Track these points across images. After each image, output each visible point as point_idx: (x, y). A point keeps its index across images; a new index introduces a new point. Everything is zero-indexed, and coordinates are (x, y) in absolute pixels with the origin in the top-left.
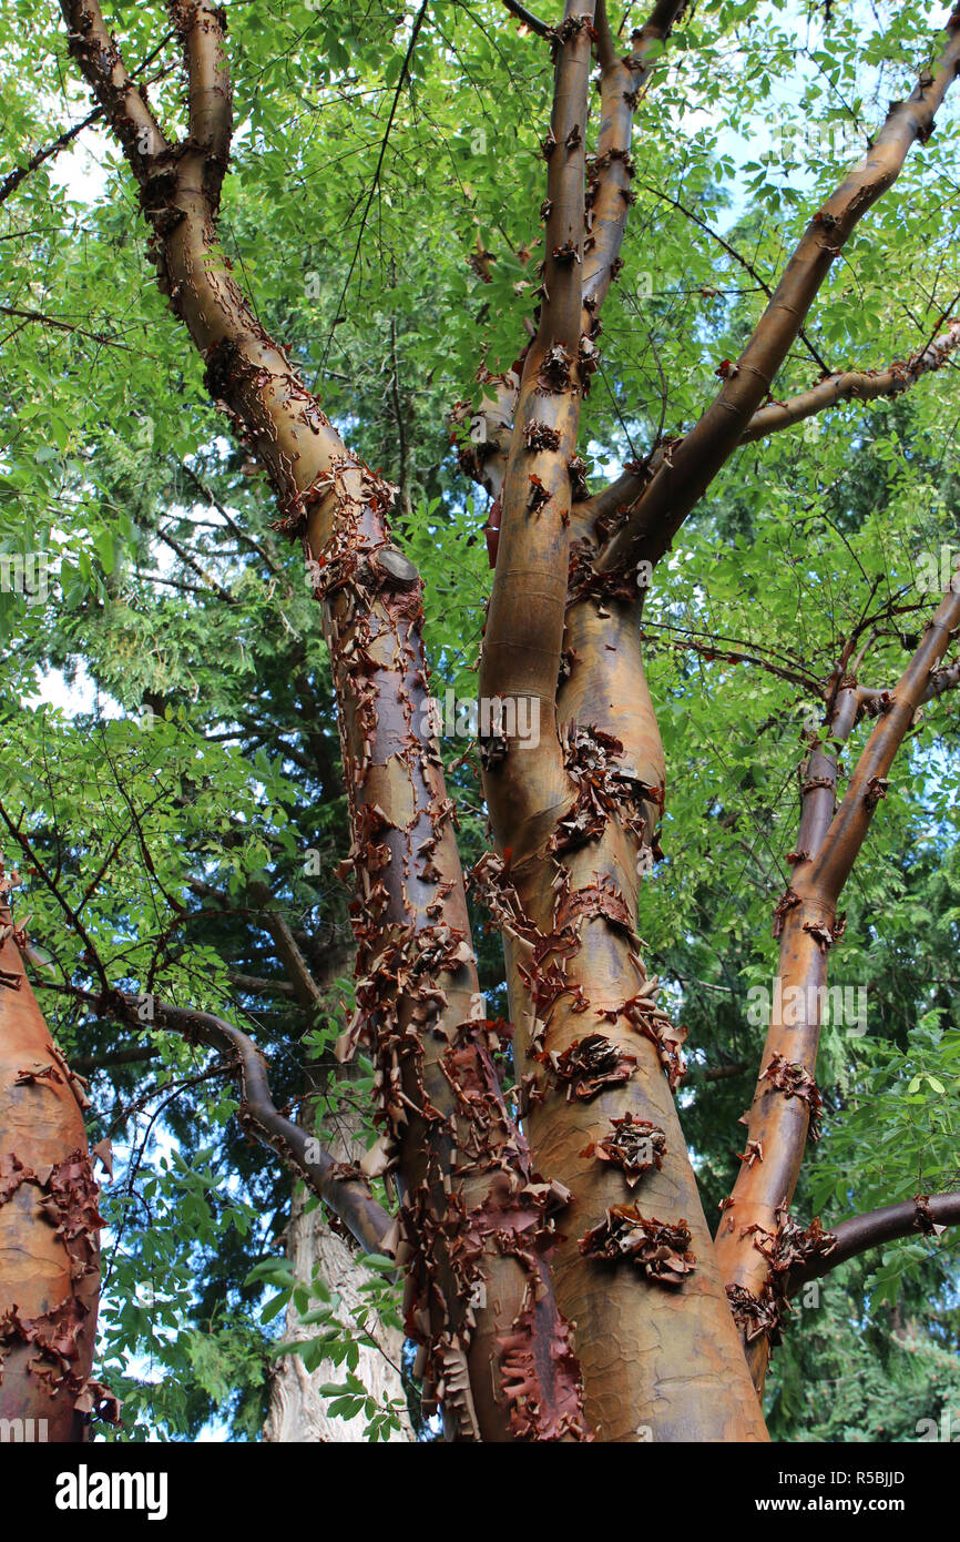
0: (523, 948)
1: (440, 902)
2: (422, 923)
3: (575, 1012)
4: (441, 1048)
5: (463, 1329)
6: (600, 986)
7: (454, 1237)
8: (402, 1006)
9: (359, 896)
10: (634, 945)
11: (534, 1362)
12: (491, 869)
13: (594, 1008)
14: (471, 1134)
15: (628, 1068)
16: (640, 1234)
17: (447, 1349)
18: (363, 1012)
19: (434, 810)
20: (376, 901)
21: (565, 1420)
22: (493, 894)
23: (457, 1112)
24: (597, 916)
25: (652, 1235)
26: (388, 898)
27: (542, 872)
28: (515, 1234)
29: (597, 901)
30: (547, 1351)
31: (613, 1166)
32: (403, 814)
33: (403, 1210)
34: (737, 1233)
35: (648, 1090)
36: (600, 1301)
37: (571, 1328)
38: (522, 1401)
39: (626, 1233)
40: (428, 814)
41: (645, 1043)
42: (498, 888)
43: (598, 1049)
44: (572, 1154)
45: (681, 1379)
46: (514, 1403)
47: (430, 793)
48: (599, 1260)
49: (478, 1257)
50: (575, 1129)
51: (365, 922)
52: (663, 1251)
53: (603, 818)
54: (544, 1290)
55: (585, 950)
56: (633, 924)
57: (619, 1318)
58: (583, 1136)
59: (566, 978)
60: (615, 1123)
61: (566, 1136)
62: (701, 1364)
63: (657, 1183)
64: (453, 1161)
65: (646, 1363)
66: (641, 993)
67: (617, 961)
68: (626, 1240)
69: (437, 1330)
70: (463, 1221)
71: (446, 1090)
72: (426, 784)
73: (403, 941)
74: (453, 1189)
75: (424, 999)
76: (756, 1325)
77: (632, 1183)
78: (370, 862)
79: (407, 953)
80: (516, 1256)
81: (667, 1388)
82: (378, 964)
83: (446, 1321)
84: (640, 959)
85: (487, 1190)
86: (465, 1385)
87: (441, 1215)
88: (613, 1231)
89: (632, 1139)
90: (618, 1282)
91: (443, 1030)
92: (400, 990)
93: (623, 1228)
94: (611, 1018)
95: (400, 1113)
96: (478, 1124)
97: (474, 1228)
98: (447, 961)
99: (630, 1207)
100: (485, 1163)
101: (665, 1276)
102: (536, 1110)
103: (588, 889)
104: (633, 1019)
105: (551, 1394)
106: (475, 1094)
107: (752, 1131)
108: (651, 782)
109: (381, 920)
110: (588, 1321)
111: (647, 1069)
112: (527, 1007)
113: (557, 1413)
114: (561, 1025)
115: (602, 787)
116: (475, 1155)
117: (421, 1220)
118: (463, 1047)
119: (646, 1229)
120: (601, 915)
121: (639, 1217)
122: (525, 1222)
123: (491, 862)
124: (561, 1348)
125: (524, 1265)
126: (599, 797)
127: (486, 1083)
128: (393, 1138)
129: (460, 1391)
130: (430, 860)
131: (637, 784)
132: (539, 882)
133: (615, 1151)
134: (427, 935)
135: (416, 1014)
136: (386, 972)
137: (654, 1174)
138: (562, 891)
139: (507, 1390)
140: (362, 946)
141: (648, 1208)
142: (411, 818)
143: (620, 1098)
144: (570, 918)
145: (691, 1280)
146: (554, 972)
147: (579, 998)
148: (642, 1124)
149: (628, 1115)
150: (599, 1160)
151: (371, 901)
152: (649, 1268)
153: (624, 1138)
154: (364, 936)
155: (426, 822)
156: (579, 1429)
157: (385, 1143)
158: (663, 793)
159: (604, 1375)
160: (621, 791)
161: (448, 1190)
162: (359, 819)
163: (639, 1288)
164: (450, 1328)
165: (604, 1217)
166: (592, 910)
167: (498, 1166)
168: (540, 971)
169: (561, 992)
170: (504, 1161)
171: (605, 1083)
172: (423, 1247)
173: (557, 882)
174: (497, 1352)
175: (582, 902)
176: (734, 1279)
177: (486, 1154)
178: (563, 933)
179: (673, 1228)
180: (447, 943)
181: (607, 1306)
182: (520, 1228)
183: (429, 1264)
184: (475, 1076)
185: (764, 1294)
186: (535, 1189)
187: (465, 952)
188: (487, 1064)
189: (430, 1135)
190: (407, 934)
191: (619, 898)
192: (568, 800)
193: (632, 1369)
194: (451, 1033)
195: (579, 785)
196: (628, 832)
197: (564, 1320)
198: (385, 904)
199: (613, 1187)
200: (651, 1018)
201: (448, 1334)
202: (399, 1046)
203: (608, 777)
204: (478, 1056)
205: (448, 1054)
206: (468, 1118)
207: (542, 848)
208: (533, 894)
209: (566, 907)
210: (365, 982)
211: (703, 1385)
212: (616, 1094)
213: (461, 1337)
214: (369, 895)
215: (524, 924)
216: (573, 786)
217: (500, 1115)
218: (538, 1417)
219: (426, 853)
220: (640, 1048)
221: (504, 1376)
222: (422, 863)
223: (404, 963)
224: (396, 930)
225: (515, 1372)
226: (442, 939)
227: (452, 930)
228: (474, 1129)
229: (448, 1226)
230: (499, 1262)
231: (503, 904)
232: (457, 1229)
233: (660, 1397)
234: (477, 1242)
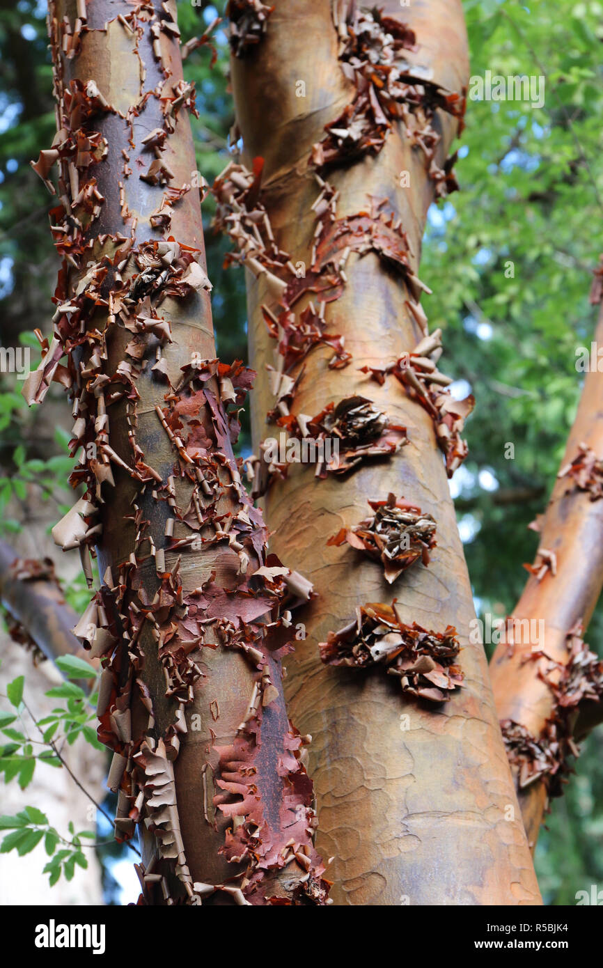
0: (271, 289)
1: (168, 211)
2: (144, 236)
3: (333, 368)
4: (160, 394)
5: (171, 734)
6: (366, 337)
7: (165, 624)
8: (113, 340)
9: (64, 199)
10: (413, 292)
11: (256, 778)
12: (235, 185)
13: (357, 364)
14: (193, 501)
15: (395, 440)
16: (397, 640)
17: (150, 757)
18: (62, 343)
19: (165, 93)
20: (86, 206)
21: (291, 848)
22: (235, 217)
23: (177, 473)
24: (369, 251)
25: (411, 642)
26: (101, 203)
27: (300, 194)
28: (242, 625)
29: (369, 231)
30: (274, 766)
31: (368, 557)
32: (126, 96)
33: (104, 590)
34: (517, 659)
35: (419, 469)
36: (342, 718)
37: (304, 742)
38: (240, 822)
39: (380, 638)
40: (157, 98)
41: (418, 412)
42: (243, 208)
43: (358, 415)
44: (317, 542)
45: (438, 814)
46: (230, 823)
47: (161, 71)
48: (344, 668)
49: (195, 649)
50: (324, 511)
51: (70, 232)
52: (424, 662)
53: (384, 128)
54: (274, 693)
55: (349, 293)
56: (413, 265)
57: (364, 739)
58: (333, 519)
59: (323, 326)
60: (375, 506)
61: (312, 519)
62: (461, 799)
63: (422, 581)
64: (169, 533)
65: (395, 793)
66: (418, 350)
67: (390, 310)
68: (379, 647)
69: (139, 733)
70: (178, 605)
71: (164, 445)
72: (157, 60)
73: (118, 257)
74: (167, 566)
75: (143, 331)
76: (532, 769)
77: (391, 578)
78: (80, 155)
79: (122, 272)
80: (241, 651)
81: (417, 823)
82: (85, 284)
83: (151, 724)
84: (419, 309)
85: (210, 569)
86: (170, 800)
87: (150, 598)
88: (364, 634)
89: (394, 525)
90: (366, 696)
91: (163, 371)
92: (112, 319)
93: (377, 631)
94: (377, 378)
95: (105, 472)
96: (202, 489)
97: (192, 615)
98: (173, 286)
99: (387, 607)
100: (210, 537)
101: (425, 692)
102: (276, 488)
103: (359, 216)
104: (405, 381)
105: (275, 815)
106: (201, 452)
107: (545, 538)
108: (449, 87)
109: (90, 230)
110: (326, 741)
111: (419, 444)
112: (272, 360)
113: (282, 838)
114: (314, 384)
115: (386, 87)
116: (196, 526)
117: (125, 603)
118: (189, 393)
119: (404, 635)
120: (373, 250)
121: (397, 620)
122: (255, 611)
123: (236, 176)
124: (291, 764)
125: (251, 663)
126: (382, 101)
127: (215, 440)
128: (94, 501)
129: (164, 807)
130: (157, 157)
131: (431, 88)
132: (295, 205)
133: (372, 539)
134: (149, 251)
135: (131, 349)
136: (94, 296)
137: (419, 570)
138: (325, 216)
139: (222, 807)
140: (65, 262)
141: (410, 609)
142: (135, 102)
143: (383, 477)
144: (333, 251)
145: (456, 699)
146: (309, 318)
147: (339, 351)
148: (408, 510)
149: (392, 497)
150: (352, 549)
151: (79, 205)
152: (405, 681)
153: (385, 524)
154: (68, 250)
155: (154, 108)
156: (307, 860)
157: (85, 507)
158: (464, 102)
159: (341, 804)
160: (410, 96)
161: (161, 566)
162: (68, 99)
163: (391, 704)
164: (155, 733)
165: (354, 617)
166: (363, 243)
167: (225, 542)
168: (292, 317)
169: (316, 343)
170: (233, 537)
171: (365, 457)
172: (126, 635)
173: (319, 205)
174: (213, 763)
175: (349, 232)
176: (510, 713)
177: (211, 526)
178: (324, 270)
179: (438, 636)
180: (175, 263)
181: (350, 724)
182: (248, 619)
183: (133, 656)
184: (202, 430)
185: (545, 734)
186: (269, 573)
187: (197, 275)
188: (217, 417)
189: (141, 500)
190: (123, 248)
191: (398, 231)
192: (340, 101)
193: (377, 799)
194: (174, 375)
195: (355, 82)
196: (415, 148)
197: (296, 732)
198: (97, 210)
199: (367, 583)
200: (428, 382)
201: (152, 740)
202: (107, 389)
203: (394, 75)
204: (207, 405)
205: (169, 402)
206: (190, 481)
207: (303, 164)
208: (287, 219)
209: (329, 238)
210: (66, 307)
211: (462, 823)
212: (377, 471)
213: (168, 744)
214: (77, 197)
215: (274, 257)
216: (346, 84)
217: (231, 480)
218: (257, 842)
219: (153, 147)
220: (413, 417)
221: (219, 790)
222: (148, 160)
223: (119, 285)
224: (110, 244)
225: (233, 787)
226: (169, 258)
227: (182, 247)
228: (197, 495)
229: (159, 611)
230: (219, 656)
231: (249, 230)
232: (168, 615)
233: (409, 834)
234: (195, 631)
